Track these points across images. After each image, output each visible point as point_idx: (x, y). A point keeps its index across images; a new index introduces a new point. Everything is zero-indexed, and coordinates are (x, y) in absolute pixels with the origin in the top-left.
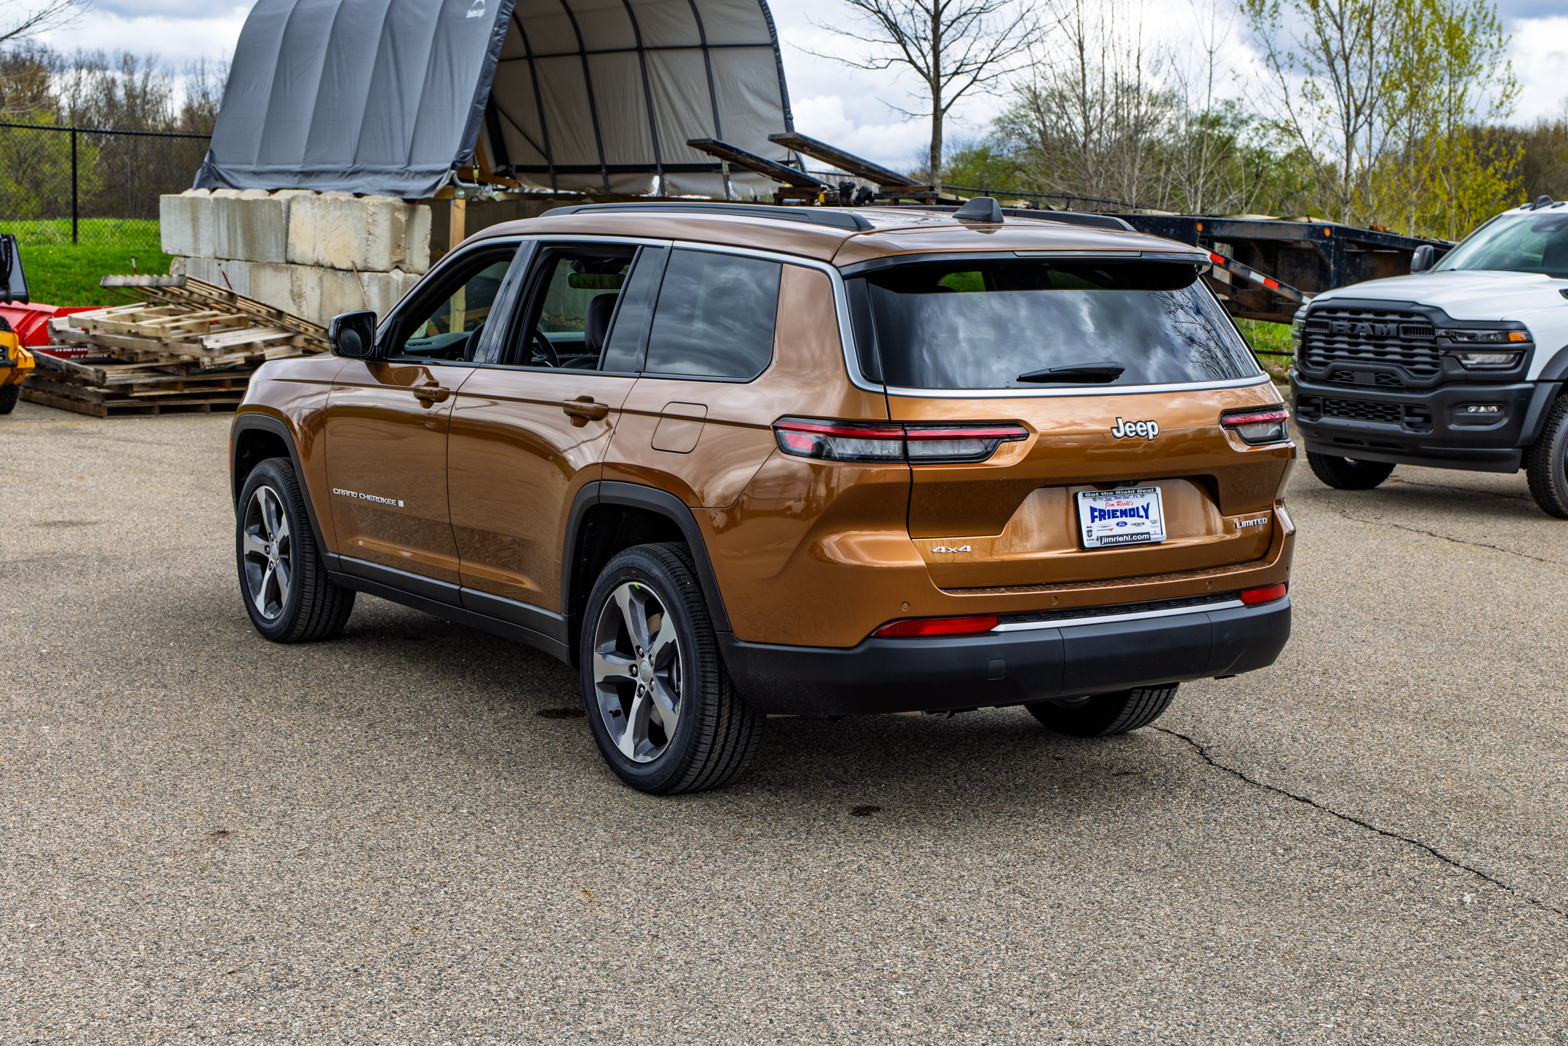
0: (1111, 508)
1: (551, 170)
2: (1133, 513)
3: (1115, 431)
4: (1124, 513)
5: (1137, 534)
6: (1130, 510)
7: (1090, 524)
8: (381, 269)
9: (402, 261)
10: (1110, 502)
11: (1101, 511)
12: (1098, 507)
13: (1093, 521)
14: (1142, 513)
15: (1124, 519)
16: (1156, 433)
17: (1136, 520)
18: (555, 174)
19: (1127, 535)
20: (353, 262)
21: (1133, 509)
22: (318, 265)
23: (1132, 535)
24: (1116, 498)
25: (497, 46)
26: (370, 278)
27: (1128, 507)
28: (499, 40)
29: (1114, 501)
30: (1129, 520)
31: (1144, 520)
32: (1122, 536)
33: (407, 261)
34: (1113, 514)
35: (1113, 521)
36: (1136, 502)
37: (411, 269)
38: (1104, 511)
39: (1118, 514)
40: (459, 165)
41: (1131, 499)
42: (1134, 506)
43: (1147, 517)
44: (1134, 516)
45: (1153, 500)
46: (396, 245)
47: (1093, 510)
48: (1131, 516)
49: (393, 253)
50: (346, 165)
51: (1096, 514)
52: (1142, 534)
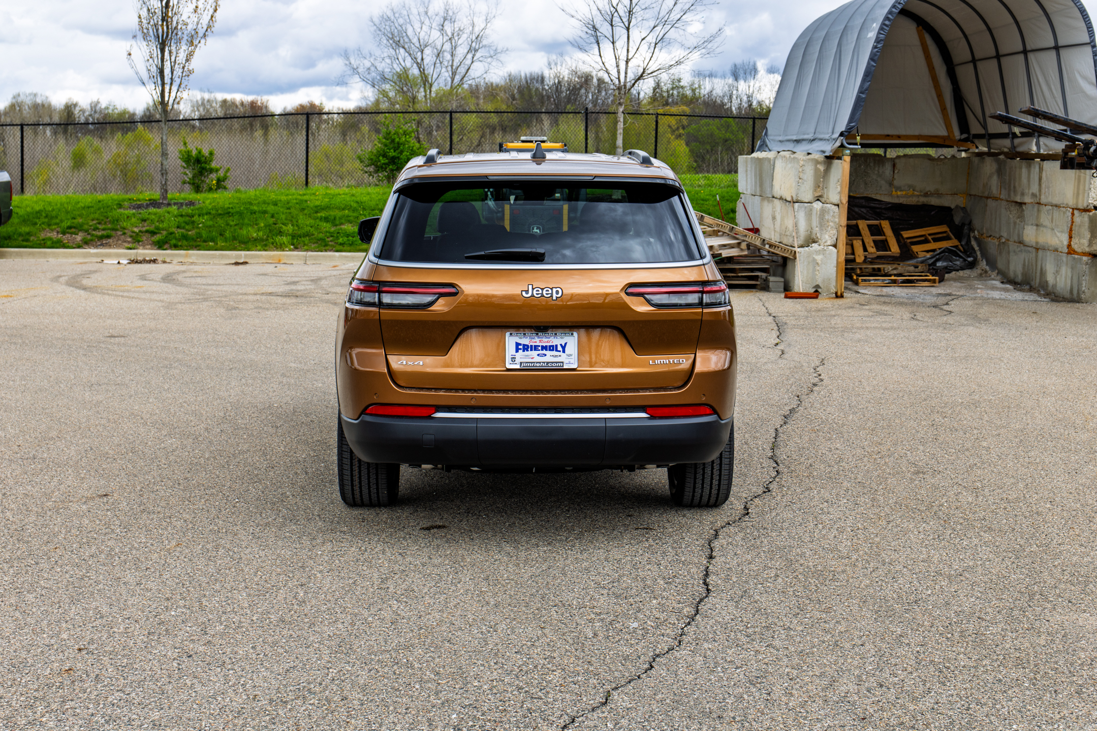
0: (533, 344)
1: (987, 137)
2: (552, 348)
3: (524, 293)
4: (544, 348)
5: (552, 363)
6: (550, 346)
7: (514, 353)
8: (807, 201)
9: (820, 196)
10: (534, 340)
11: (524, 345)
12: (522, 343)
13: (517, 351)
14: (560, 348)
15: (544, 352)
16: (559, 296)
17: (554, 353)
18: (989, 140)
19: (544, 363)
20: (792, 197)
21: (553, 346)
22: (781, 198)
23: (548, 363)
24: (538, 337)
25: (876, 55)
26: (799, 206)
27: (548, 344)
28: (877, 52)
29: (537, 340)
30: (548, 353)
31: (561, 353)
32: (540, 363)
33: (825, 196)
34: (536, 348)
35: (535, 353)
36: (557, 341)
37: (828, 201)
38: (528, 346)
39: (540, 348)
40: (846, 134)
41: (552, 339)
42: (554, 344)
43: (564, 352)
44: (553, 350)
45: (572, 341)
46: (817, 186)
47: (518, 344)
48: (550, 350)
49: (815, 190)
50: (810, 136)
51: (520, 347)
52: (556, 363)
